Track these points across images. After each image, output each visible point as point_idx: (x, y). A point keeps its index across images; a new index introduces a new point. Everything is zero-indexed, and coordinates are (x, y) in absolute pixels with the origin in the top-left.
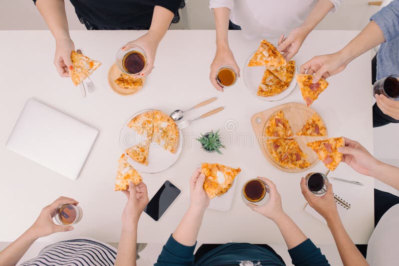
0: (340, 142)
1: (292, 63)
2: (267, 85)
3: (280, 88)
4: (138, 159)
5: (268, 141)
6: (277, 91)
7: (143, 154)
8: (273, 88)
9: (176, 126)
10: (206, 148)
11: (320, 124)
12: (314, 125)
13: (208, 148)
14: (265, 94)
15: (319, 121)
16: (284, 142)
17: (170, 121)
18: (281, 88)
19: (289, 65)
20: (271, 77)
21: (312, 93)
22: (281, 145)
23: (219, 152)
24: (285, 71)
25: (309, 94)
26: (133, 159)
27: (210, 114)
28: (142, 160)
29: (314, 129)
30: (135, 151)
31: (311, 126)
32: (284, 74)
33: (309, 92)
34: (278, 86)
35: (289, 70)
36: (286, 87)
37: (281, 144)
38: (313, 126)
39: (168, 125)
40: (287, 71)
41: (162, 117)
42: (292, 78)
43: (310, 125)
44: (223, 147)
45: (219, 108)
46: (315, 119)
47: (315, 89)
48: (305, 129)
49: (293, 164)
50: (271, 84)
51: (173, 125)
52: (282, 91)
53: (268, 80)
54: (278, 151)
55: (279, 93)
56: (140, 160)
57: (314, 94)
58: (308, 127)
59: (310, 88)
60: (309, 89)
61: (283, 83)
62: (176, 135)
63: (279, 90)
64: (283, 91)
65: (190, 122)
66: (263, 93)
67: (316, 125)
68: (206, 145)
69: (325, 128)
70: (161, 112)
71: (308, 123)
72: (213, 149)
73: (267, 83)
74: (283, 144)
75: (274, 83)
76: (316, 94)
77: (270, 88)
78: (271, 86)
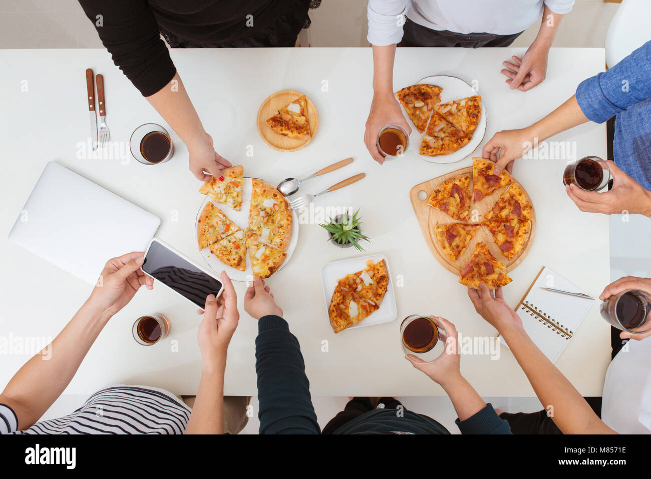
0: (524, 226)
1: (475, 100)
2: (435, 137)
3: (457, 142)
4: (229, 260)
5: (438, 227)
6: (453, 147)
7: (237, 253)
8: (447, 142)
9: (287, 205)
10: (337, 241)
11: (522, 200)
12: (513, 202)
13: (339, 240)
14: (433, 152)
15: (520, 195)
16: (464, 229)
17: (278, 197)
18: (459, 141)
19: (470, 103)
20: (442, 125)
21: (486, 186)
22: (459, 234)
23: (358, 247)
24: (465, 114)
25: (483, 187)
26: (222, 260)
27: (343, 184)
28: (236, 261)
29: (512, 208)
30: (225, 247)
31: (507, 204)
32: (464, 119)
33: (483, 184)
34: (453, 139)
35: (471, 111)
36: (466, 140)
37: (458, 232)
38: (510, 204)
39: (275, 204)
40: (468, 113)
41: (265, 191)
42: (476, 124)
43: (505, 202)
44: (365, 238)
45: (358, 175)
46: (514, 192)
47: (492, 183)
48: (497, 208)
49: (482, 280)
50: (442, 135)
51: (283, 204)
52: (460, 146)
53: (437, 129)
54: (454, 244)
55: (455, 150)
56: (233, 262)
57: (488, 188)
58: (501, 205)
59: (486, 180)
60: (484, 180)
61: (462, 134)
62: (288, 220)
63: (455, 145)
64: (462, 147)
65: (311, 198)
66: (430, 151)
67: (516, 201)
68: (337, 236)
69: (531, 207)
70: (262, 183)
71: (503, 199)
72: (349, 242)
73: (436, 134)
74: (462, 232)
75: (447, 134)
76: (491, 190)
77: (441, 143)
78: (442, 139)
